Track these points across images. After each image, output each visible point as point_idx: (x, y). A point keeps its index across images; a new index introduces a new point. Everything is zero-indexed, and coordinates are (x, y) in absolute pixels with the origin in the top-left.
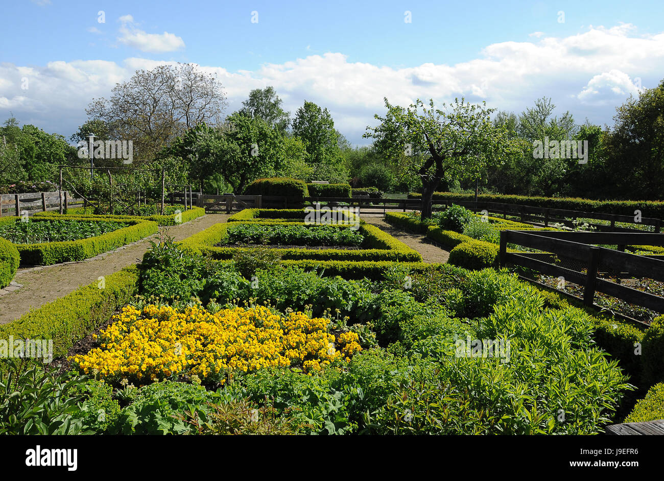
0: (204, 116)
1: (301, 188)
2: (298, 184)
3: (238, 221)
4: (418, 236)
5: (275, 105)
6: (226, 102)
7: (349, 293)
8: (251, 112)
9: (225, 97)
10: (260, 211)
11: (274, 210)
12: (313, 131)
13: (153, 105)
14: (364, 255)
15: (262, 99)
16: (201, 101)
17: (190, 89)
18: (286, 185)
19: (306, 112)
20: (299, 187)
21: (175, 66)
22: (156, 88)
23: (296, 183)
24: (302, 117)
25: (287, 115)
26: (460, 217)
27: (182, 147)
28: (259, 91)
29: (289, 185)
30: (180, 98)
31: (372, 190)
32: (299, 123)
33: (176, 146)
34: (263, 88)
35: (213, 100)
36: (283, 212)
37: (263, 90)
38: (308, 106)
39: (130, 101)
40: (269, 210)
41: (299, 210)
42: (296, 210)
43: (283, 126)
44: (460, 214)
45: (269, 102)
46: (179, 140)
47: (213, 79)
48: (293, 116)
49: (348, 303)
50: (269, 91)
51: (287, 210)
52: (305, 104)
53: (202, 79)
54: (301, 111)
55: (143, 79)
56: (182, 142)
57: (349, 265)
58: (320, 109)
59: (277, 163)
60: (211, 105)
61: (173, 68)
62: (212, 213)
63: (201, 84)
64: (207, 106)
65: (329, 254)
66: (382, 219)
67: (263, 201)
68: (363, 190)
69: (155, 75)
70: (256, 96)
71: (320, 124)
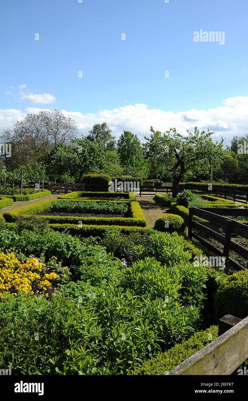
0: (64, 139)
1: (107, 180)
2: (106, 177)
3: (62, 199)
4: (165, 209)
5: (107, 133)
6: (77, 132)
7: (70, 246)
8: (94, 137)
9: (77, 128)
10: (82, 193)
11: (90, 192)
12: (128, 148)
13: (37, 133)
14: (111, 221)
15: (100, 130)
16: (64, 130)
17: (58, 124)
18: (98, 178)
19: (125, 137)
20: (106, 179)
21: (49, 111)
22: (39, 123)
23: (105, 177)
24: (122, 139)
25: (113, 138)
26: (188, 197)
27: (49, 156)
28: (99, 125)
29: (100, 178)
30: (52, 129)
31: (157, 181)
32: (121, 142)
33: (46, 155)
34: (101, 123)
35: (70, 130)
36: (96, 193)
37: (100, 125)
38: (126, 133)
39: (24, 131)
40: (88, 192)
41: (105, 192)
42: (103, 192)
43: (111, 145)
44: (188, 196)
45: (104, 131)
46: (48, 153)
47: (70, 118)
48: (117, 139)
49: (68, 252)
50: (104, 125)
51: (98, 192)
52: (124, 132)
53: (64, 118)
54: (122, 136)
55: (31, 118)
56: (49, 153)
57: (92, 228)
58: (133, 135)
59: (100, 165)
60: (69, 133)
61: (48, 112)
62: (57, 194)
63: (63, 121)
64: (67, 133)
65: (90, 220)
66: (153, 198)
67: (86, 187)
68: (152, 181)
69: (38, 116)
70: (96, 127)
71: (132, 143)
